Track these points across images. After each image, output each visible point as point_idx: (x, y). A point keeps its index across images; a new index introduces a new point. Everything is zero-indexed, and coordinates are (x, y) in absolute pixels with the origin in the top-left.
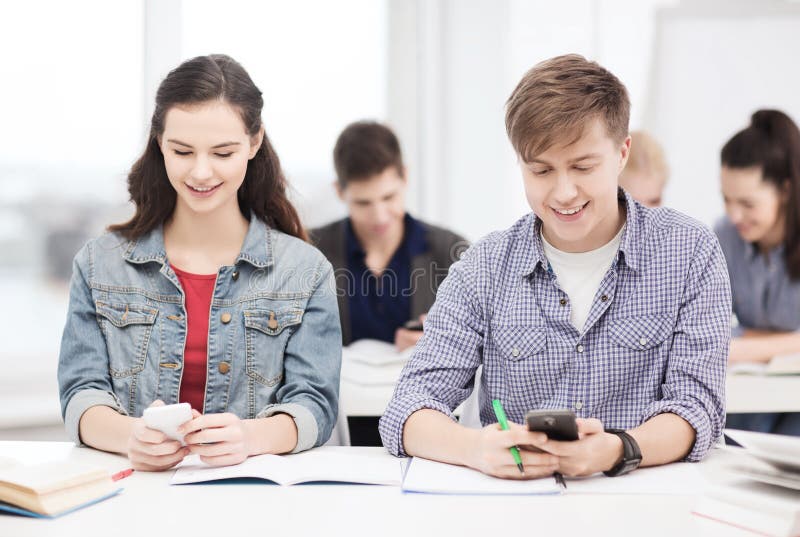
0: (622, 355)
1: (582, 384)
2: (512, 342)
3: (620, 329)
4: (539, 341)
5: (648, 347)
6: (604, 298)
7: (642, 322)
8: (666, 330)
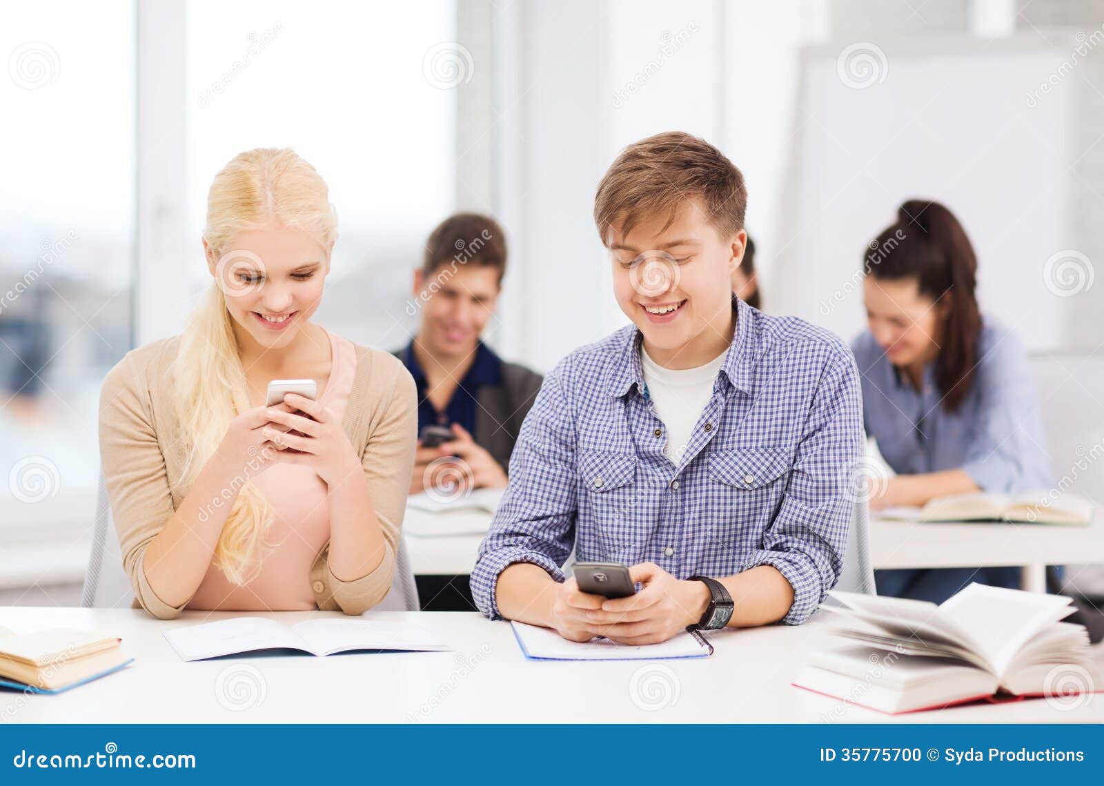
0: (722, 494)
1: (674, 527)
2: (596, 470)
3: (723, 463)
4: (626, 472)
5: (755, 486)
6: (708, 427)
7: (749, 456)
8: (779, 467)
